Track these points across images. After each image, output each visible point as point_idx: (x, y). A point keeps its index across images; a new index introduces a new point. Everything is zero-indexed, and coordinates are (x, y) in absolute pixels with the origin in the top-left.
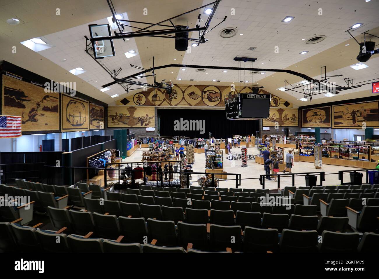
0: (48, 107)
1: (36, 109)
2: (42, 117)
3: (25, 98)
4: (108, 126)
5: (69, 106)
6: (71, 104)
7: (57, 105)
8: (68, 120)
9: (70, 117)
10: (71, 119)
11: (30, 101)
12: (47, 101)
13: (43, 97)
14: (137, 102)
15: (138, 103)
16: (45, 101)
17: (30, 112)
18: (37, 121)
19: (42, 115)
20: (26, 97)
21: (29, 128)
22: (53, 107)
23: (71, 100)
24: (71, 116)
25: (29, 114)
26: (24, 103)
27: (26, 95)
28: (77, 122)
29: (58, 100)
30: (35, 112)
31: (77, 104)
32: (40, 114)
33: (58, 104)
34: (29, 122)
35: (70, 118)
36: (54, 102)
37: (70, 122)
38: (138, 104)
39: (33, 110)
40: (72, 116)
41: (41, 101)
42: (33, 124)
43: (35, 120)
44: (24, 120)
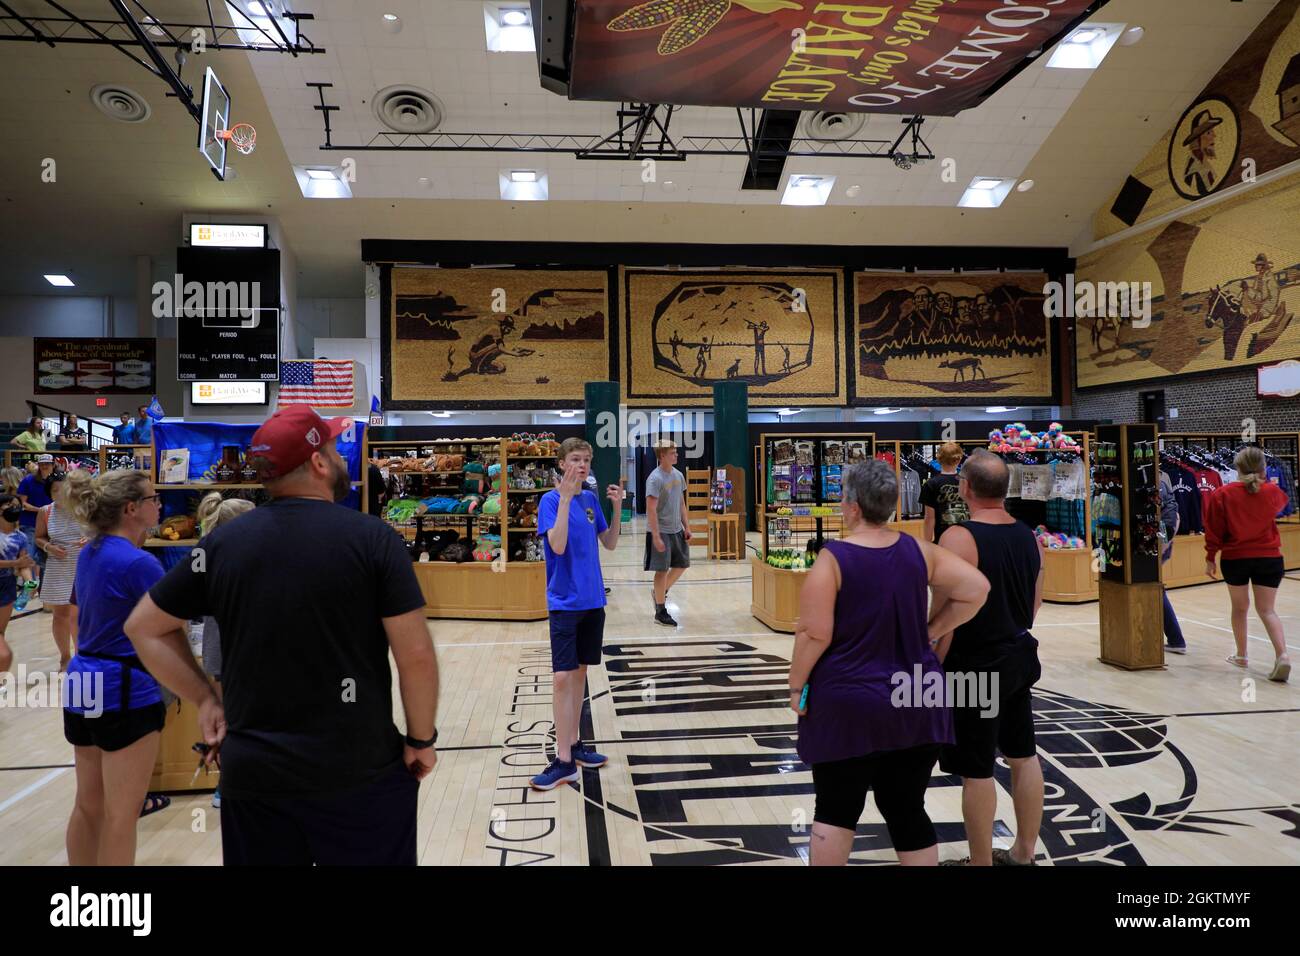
0: (552, 325)
1: (495, 338)
2: (524, 358)
3: (456, 313)
4: (1081, 383)
5: (670, 309)
6: (680, 301)
7: (599, 315)
8: (660, 360)
9: (675, 349)
10: (687, 359)
11: (475, 317)
12: (546, 306)
13: (526, 300)
14: (1188, 181)
15: (1194, 181)
16: (532, 309)
17: (475, 348)
18: (504, 370)
19: (524, 353)
20: (460, 308)
21: (473, 393)
22: (573, 323)
23: (684, 284)
24: (684, 345)
25: (473, 354)
26: (454, 325)
27: (459, 304)
28: (735, 368)
29: (605, 296)
30: (494, 345)
31: (729, 295)
32: (514, 350)
33: (605, 311)
34: (472, 375)
35: (675, 355)
36: (576, 308)
37: (681, 371)
38: (1193, 190)
39: (487, 340)
40: (691, 346)
41: (517, 313)
42: (486, 380)
43: (495, 370)
44: (455, 370)
